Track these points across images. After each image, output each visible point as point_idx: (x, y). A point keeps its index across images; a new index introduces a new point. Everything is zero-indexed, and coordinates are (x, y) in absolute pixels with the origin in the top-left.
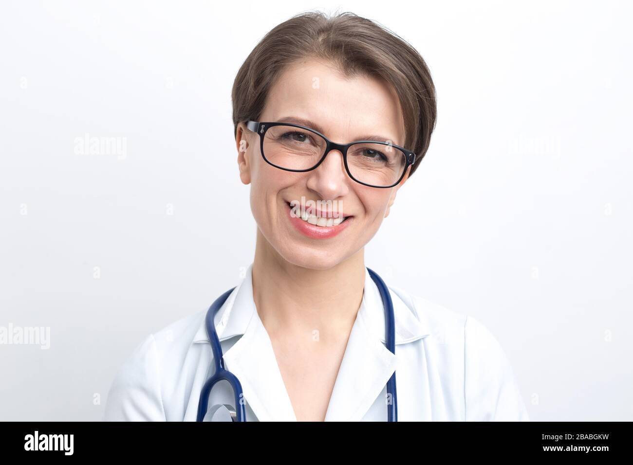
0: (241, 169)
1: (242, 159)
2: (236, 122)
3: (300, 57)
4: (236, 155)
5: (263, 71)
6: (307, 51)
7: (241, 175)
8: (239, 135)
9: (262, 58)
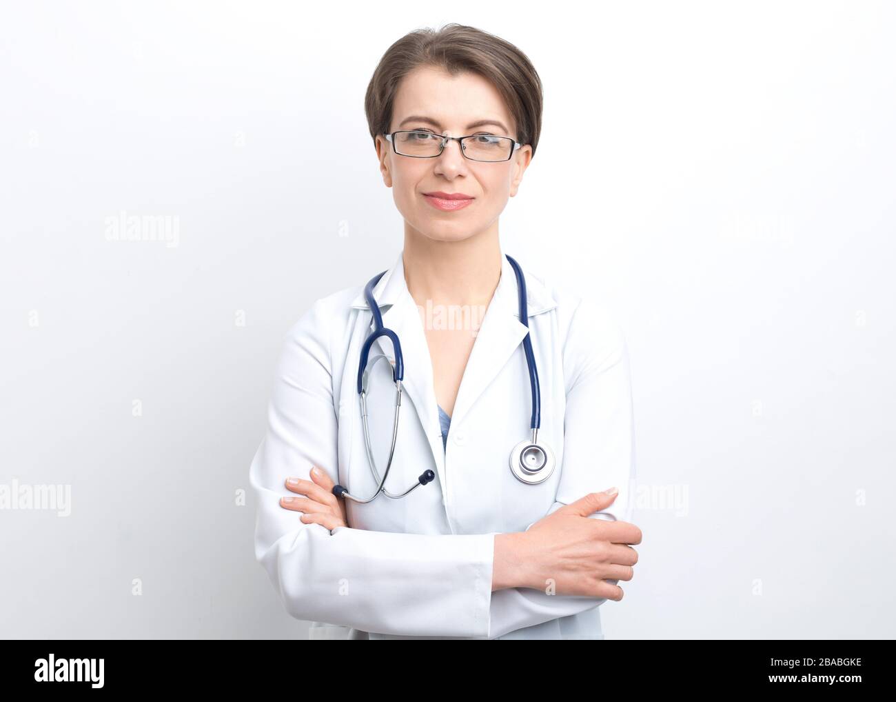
0: (383, 174)
1: (383, 167)
2: (374, 135)
3: (411, 68)
4: (378, 163)
5: (385, 85)
6: (418, 61)
7: (385, 180)
8: (378, 145)
9: (383, 73)
